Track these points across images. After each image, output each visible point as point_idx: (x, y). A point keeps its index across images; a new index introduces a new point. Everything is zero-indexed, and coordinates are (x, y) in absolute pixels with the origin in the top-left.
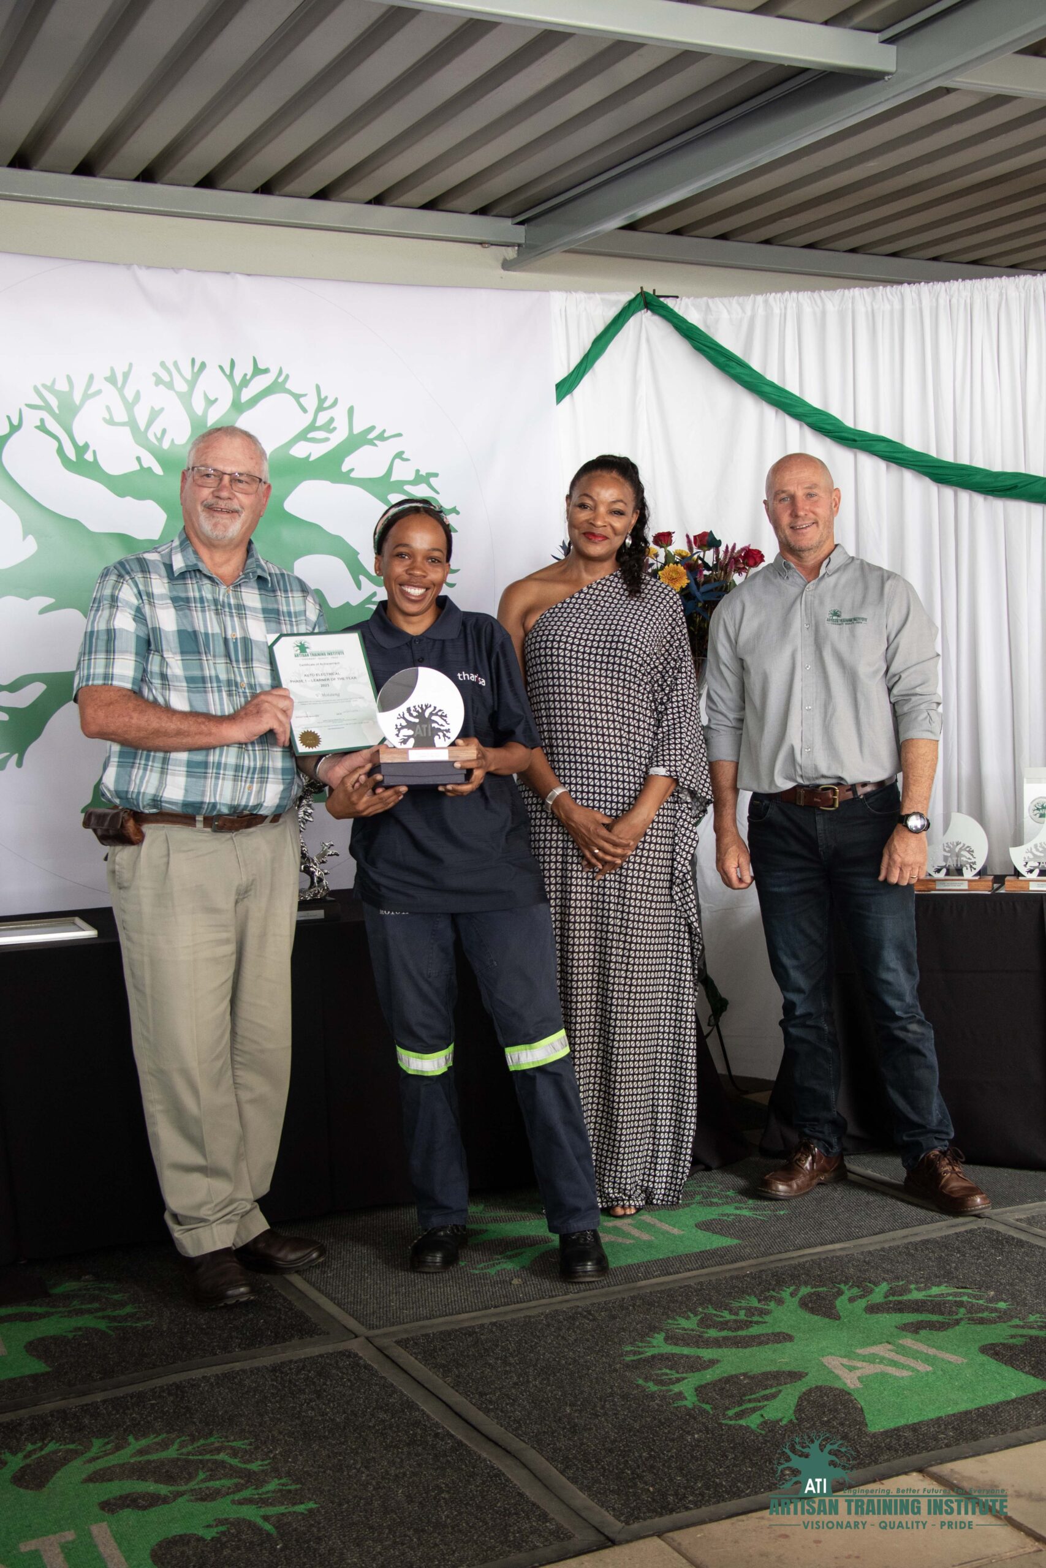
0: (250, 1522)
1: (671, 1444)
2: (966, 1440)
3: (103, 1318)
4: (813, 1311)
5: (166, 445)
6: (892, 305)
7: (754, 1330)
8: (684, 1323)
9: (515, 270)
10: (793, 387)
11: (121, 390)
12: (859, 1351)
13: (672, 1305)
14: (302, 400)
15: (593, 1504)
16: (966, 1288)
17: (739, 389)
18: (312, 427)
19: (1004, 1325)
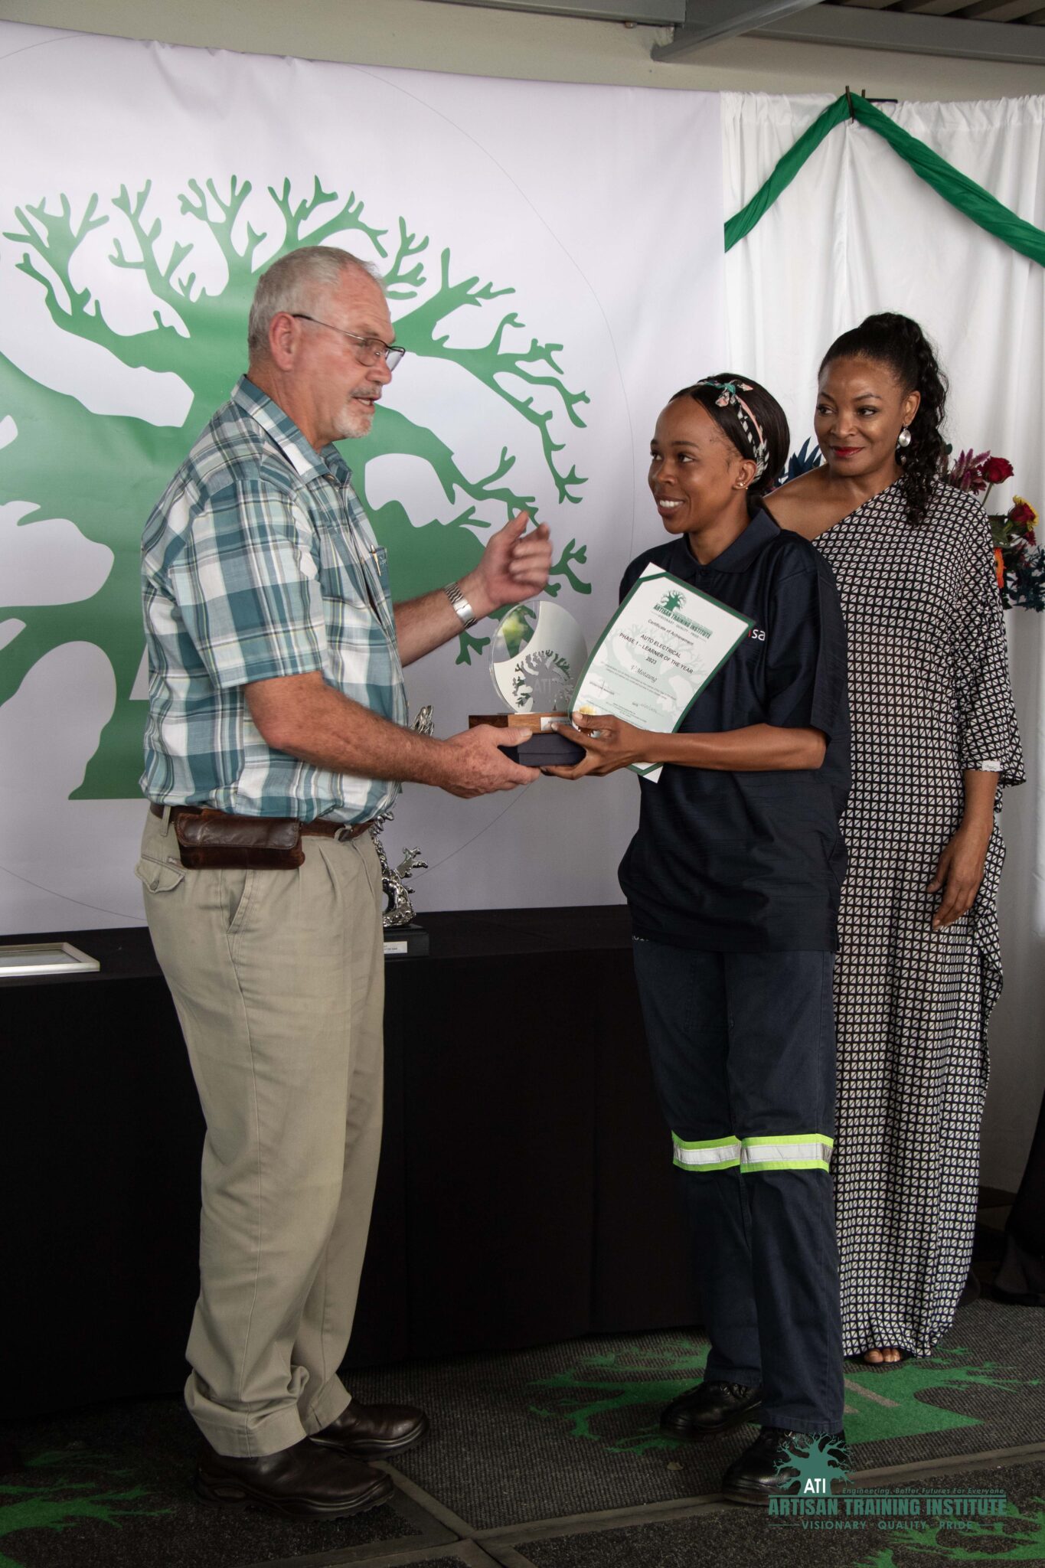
3: (104, 1503)
5: (194, 296)
7: (1020, 1553)
8: (916, 1537)
9: (668, 62)
11: (134, 219)
14: (380, 239)
18: (393, 277)
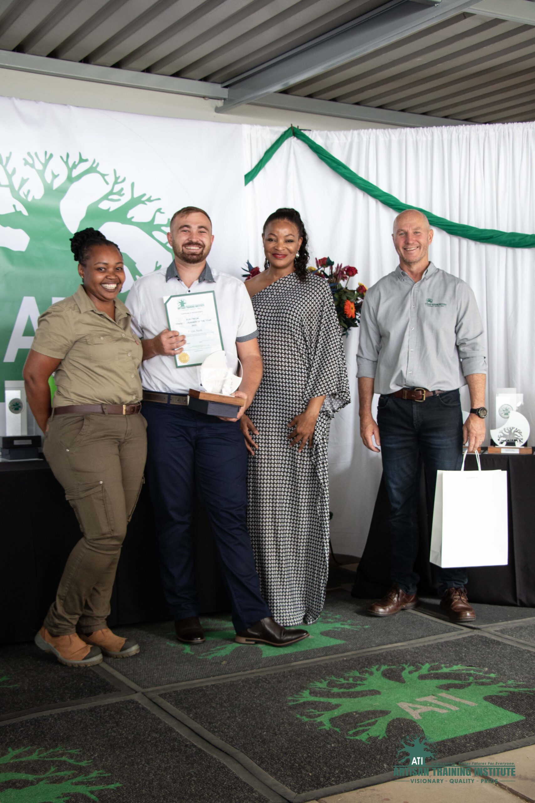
0: (83, 794)
1: (319, 750)
2: (482, 747)
4: (389, 678)
5: (30, 199)
6: (427, 138)
7: (358, 689)
8: (319, 685)
9: (222, 113)
10: (373, 181)
11: (5, 168)
12: (418, 700)
13: (312, 675)
14: (106, 177)
15: (278, 783)
16: (472, 666)
17: (344, 181)
18: (111, 193)
19: (495, 686)
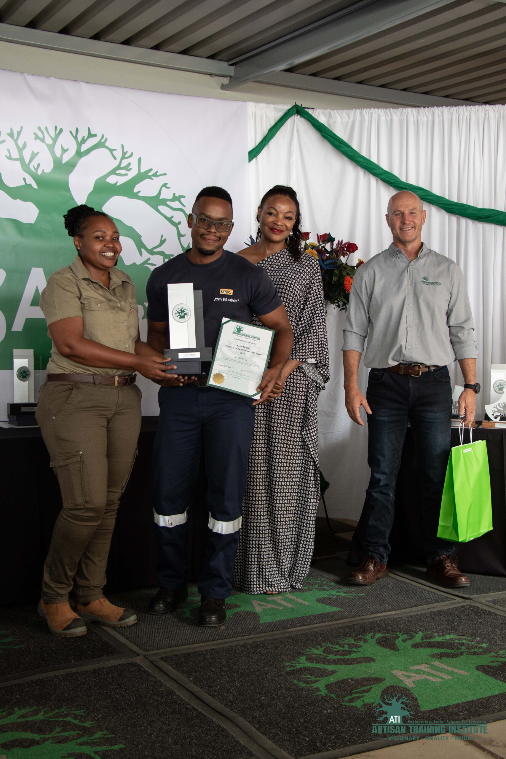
0: (87, 755)
1: (316, 715)
4: (384, 646)
5: (39, 172)
6: (428, 118)
7: (353, 656)
8: (315, 651)
9: (227, 90)
10: (374, 159)
11: (16, 141)
12: (411, 668)
13: (308, 642)
14: (114, 152)
15: (277, 747)
16: (464, 636)
17: (346, 159)
18: (119, 167)
19: (487, 656)
